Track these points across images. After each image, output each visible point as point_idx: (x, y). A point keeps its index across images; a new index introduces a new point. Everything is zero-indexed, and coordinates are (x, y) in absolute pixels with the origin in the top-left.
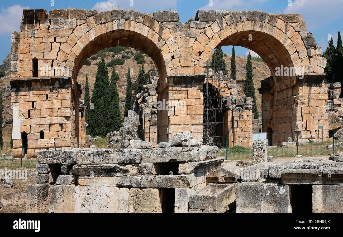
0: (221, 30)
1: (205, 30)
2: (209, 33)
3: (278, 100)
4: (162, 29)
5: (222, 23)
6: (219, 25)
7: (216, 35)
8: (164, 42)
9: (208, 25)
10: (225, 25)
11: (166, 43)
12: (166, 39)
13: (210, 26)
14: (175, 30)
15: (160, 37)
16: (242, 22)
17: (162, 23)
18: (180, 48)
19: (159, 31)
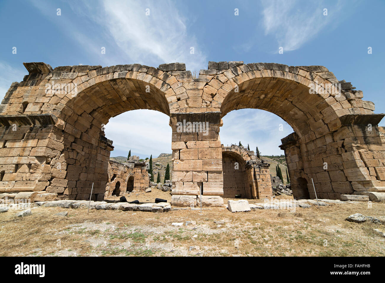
0: (236, 76)
1: (218, 76)
2: (222, 79)
3: (308, 151)
4: (166, 77)
5: (236, 71)
6: (234, 72)
7: (231, 80)
8: (169, 87)
9: (221, 72)
10: (240, 72)
11: (171, 87)
12: (171, 84)
13: (222, 73)
14: (182, 76)
15: (164, 83)
16: (260, 70)
17: (167, 72)
18: (188, 92)
19: (164, 78)
